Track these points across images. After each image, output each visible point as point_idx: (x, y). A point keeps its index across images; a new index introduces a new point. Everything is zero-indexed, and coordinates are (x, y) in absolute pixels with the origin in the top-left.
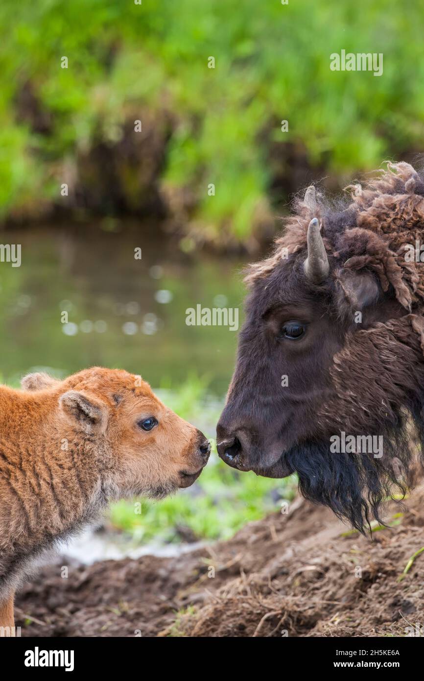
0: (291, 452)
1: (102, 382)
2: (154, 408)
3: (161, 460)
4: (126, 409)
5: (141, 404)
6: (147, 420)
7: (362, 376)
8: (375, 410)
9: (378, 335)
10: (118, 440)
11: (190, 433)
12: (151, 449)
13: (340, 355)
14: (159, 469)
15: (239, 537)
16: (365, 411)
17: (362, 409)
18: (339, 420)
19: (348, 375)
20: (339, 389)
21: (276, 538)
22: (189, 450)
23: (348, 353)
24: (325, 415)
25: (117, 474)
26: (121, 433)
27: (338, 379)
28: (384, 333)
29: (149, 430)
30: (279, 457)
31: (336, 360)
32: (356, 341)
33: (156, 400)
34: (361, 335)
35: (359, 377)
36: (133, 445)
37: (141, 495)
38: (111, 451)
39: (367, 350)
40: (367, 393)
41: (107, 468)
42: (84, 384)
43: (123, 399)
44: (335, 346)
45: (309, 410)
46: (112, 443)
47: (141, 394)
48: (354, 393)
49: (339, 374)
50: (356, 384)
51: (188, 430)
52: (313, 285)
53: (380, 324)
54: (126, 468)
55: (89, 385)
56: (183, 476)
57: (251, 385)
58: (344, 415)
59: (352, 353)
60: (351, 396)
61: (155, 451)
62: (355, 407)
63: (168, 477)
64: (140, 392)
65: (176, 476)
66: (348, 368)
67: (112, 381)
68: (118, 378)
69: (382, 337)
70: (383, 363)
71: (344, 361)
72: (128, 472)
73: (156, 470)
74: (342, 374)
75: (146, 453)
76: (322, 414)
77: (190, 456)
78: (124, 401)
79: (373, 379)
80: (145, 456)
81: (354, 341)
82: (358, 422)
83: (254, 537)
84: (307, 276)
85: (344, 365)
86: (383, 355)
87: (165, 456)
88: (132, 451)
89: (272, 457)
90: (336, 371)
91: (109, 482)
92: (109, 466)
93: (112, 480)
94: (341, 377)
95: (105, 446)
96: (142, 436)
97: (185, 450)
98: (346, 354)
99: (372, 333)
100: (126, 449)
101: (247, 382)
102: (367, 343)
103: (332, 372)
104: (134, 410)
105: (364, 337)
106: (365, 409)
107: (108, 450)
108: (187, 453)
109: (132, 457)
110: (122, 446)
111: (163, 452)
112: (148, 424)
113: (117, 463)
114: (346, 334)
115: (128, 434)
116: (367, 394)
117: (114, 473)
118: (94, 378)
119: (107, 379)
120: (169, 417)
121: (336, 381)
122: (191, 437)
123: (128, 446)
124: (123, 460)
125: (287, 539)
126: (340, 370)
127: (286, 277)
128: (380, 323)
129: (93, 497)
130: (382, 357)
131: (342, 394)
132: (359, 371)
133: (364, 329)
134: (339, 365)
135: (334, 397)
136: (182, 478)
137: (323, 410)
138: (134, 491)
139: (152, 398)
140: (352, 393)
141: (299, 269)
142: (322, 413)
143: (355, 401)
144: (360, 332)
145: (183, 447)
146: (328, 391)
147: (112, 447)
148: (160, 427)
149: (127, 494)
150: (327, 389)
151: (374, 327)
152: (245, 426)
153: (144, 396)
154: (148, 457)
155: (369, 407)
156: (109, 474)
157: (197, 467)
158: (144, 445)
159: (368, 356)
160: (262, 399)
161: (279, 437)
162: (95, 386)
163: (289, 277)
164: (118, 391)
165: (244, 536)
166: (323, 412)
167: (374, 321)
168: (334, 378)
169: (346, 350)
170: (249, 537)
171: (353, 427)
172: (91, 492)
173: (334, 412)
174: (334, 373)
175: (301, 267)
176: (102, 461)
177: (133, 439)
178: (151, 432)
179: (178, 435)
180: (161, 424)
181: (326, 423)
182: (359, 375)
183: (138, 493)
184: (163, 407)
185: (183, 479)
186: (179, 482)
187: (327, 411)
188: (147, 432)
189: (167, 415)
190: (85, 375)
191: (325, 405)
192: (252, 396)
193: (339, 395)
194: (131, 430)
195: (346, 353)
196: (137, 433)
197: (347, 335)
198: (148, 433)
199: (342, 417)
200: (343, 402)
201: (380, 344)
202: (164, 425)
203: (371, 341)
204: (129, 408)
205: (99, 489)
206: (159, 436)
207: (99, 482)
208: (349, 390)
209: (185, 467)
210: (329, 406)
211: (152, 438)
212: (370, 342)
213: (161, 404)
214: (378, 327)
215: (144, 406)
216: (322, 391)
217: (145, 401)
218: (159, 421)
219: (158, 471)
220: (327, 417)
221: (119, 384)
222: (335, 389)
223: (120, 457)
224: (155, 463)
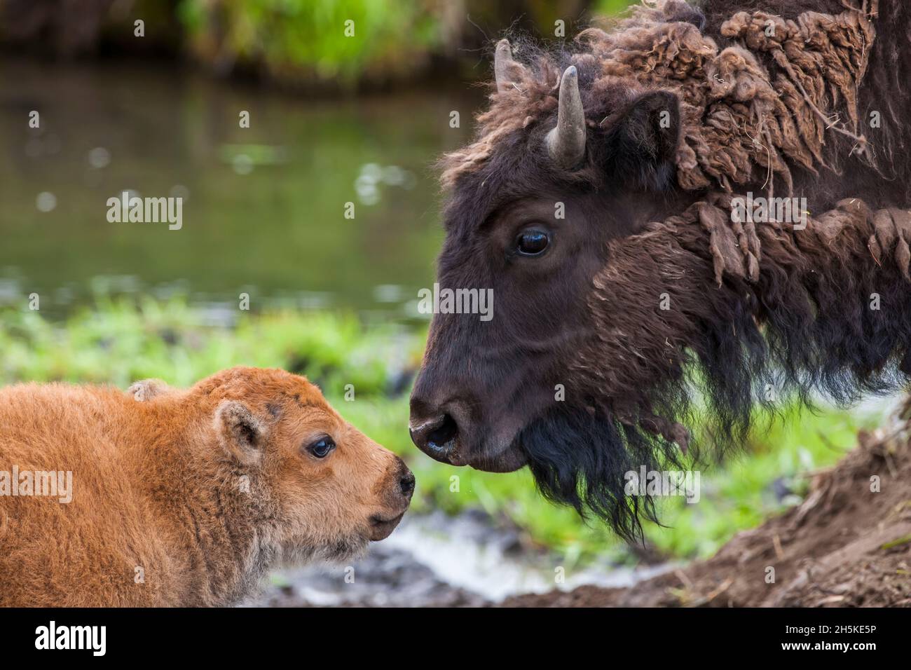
0: (530, 429)
1: (250, 386)
2: (328, 424)
3: (343, 502)
4: (288, 426)
5: (311, 419)
6: (319, 442)
7: (636, 306)
8: (655, 355)
9: (656, 241)
10: (278, 473)
11: (385, 460)
12: (327, 485)
13: (602, 276)
14: (339, 516)
15: (725, 555)
16: (639, 358)
17: (635, 355)
18: (600, 374)
19: (615, 305)
20: (601, 328)
21: (783, 554)
22: (384, 483)
23: (615, 271)
24: (580, 368)
25: (279, 527)
26: (282, 462)
27: (601, 313)
28: (664, 237)
29: (324, 456)
30: (512, 439)
31: (598, 284)
32: (626, 252)
33: (330, 411)
34: (632, 243)
35: (633, 308)
36: (302, 480)
37: (314, 555)
38: (269, 490)
39: (641, 265)
40: (643, 330)
41: (264, 517)
42: (223, 390)
43: (283, 411)
44: (595, 263)
45: (557, 362)
46: (270, 478)
47: (309, 404)
48: (623, 332)
49: (603, 305)
50: (627, 317)
51: (381, 455)
52: (563, 170)
53: (657, 225)
54: (292, 515)
55: (231, 391)
56: (374, 523)
57: (464, 332)
58: (607, 366)
59: (621, 272)
60: (618, 337)
61: (333, 488)
62: (623, 352)
63: (352, 526)
64: (307, 400)
65: (365, 524)
66: (614, 295)
67: (265, 384)
68: (273, 380)
69: (663, 244)
70: (664, 282)
71: (610, 284)
72: (295, 523)
73: (335, 517)
74: (606, 306)
75: (320, 493)
76: (574, 367)
77: (386, 493)
78: (284, 415)
79: (651, 308)
80: (319, 496)
81: (622, 253)
82: (628, 375)
83: (748, 554)
84: (553, 158)
85: (610, 292)
86: (666, 271)
87: (348, 495)
88: (300, 489)
89: (502, 440)
90: (598, 300)
91: (267, 540)
92: (268, 515)
93: (274, 536)
94: (605, 310)
95: (260, 483)
96: (313, 467)
97: (378, 484)
98: (612, 274)
99: (648, 239)
100: (291, 487)
101: (457, 329)
102: (640, 254)
103: (591, 303)
104: (301, 427)
105: (638, 246)
106: (639, 355)
107: (264, 488)
108: (381, 488)
109: (300, 499)
110: (285, 482)
111: (345, 489)
112: (322, 448)
113: (279, 509)
114: (610, 243)
115: (293, 464)
116: (642, 332)
117: (274, 526)
118: (238, 381)
119: (256, 382)
120: (351, 437)
121: (596, 315)
122: (386, 465)
123: (293, 482)
124: (287, 504)
125: (797, 556)
126: (603, 299)
127: (516, 163)
128: (658, 223)
129: (249, 563)
130: (664, 273)
131: (605, 335)
132: (632, 297)
133: (635, 234)
134: (602, 291)
135: (593, 340)
136: (374, 526)
137: (576, 362)
138: (302, 550)
139: (325, 408)
140: (620, 333)
141: (540, 148)
142: (576, 366)
143: (625, 344)
144: (631, 238)
145: (375, 479)
146: (584, 332)
147: (270, 485)
148: (339, 452)
149: (293, 554)
150: (583, 329)
151: (649, 231)
152: (458, 395)
153: (313, 406)
154: (323, 498)
155: (645, 352)
156: (267, 528)
157: (395, 508)
158: (317, 479)
159: (643, 273)
160: (482, 352)
161: (510, 407)
162: (241, 392)
163: (520, 163)
164: (275, 398)
165: (733, 552)
166: (577, 364)
167: (648, 221)
168: (594, 312)
169: (612, 267)
170: (741, 554)
171: (621, 384)
172: (246, 554)
173: (592, 363)
174: (595, 304)
175: (542, 145)
176: (257, 507)
177: (301, 471)
178: (325, 460)
179: (366, 463)
180: (340, 448)
181: (580, 381)
182: (631, 304)
183: (310, 553)
184: (341, 422)
185: (376, 528)
186: (370, 532)
187: (583, 363)
188: (321, 459)
189: (349, 433)
190: (224, 376)
191: (580, 354)
192: (467, 350)
193: (601, 337)
194: (297, 458)
195: (613, 271)
196: (306, 462)
197: (611, 245)
198: (321, 462)
199: (604, 370)
200: (606, 347)
201: (660, 255)
202: (345, 448)
203: (647, 250)
204: (292, 424)
205: (257, 550)
206: (338, 465)
207: (256, 539)
208: (617, 328)
209: (377, 509)
210: (586, 355)
211: (327, 468)
212: (645, 252)
213: (338, 418)
214: (653, 230)
215: (315, 421)
216: (576, 332)
217: (315, 414)
218: (337, 443)
219: (338, 519)
220: (584, 371)
221: (274, 389)
222: (596, 328)
223: (283, 499)
224: (335, 507)
